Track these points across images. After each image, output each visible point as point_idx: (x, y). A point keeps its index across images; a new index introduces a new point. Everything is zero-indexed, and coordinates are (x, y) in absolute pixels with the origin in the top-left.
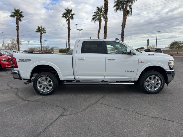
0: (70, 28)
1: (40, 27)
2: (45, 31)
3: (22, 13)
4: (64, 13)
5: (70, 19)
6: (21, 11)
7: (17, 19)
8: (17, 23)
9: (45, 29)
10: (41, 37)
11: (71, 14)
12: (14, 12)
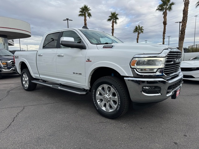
0: (166, 23)
1: (138, 27)
2: (142, 31)
3: (117, 16)
4: (160, 5)
5: (167, 11)
6: (116, 13)
7: (113, 22)
8: (113, 26)
9: (143, 28)
10: (138, 37)
11: (169, 4)
12: (111, 16)
